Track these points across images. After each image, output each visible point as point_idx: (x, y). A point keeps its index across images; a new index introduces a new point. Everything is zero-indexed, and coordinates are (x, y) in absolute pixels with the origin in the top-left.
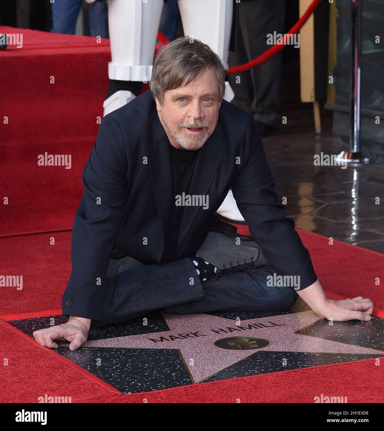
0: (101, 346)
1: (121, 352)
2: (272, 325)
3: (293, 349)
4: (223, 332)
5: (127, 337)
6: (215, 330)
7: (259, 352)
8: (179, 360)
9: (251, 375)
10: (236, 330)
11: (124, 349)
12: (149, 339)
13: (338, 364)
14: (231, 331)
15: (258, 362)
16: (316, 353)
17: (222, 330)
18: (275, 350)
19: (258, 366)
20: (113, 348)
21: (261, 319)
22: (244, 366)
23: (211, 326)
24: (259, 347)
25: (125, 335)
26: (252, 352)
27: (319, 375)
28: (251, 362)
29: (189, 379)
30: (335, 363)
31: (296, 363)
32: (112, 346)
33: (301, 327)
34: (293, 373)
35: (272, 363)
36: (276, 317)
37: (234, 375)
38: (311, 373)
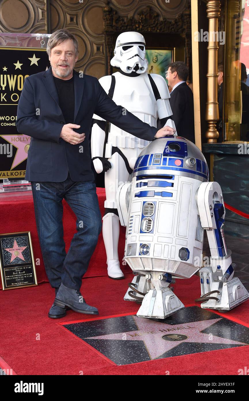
0: (107, 339)
1: (116, 342)
2: (189, 328)
3: (200, 341)
4: (165, 331)
5: (119, 334)
6: (161, 330)
7: (183, 343)
8: (144, 346)
9: (179, 355)
10: (171, 330)
11: (118, 340)
12: (130, 335)
13: (221, 350)
14: (169, 331)
15: (182, 348)
16: (211, 343)
17: (165, 330)
18: (190, 341)
19: (182, 350)
20: (112, 340)
21: (183, 324)
22: (176, 350)
23: (159, 328)
24: (182, 340)
25: (118, 333)
26: (179, 342)
27: (212, 356)
28: (179, 348)
29: (149, 357)
30: (220, 349)
31: (201, 348)
32: (112, 339)
33: (203, 329)
34: (200, 355)
35: (189, 349)
36: (190, 323)
37: (171, 355)
38: (208, 355)
